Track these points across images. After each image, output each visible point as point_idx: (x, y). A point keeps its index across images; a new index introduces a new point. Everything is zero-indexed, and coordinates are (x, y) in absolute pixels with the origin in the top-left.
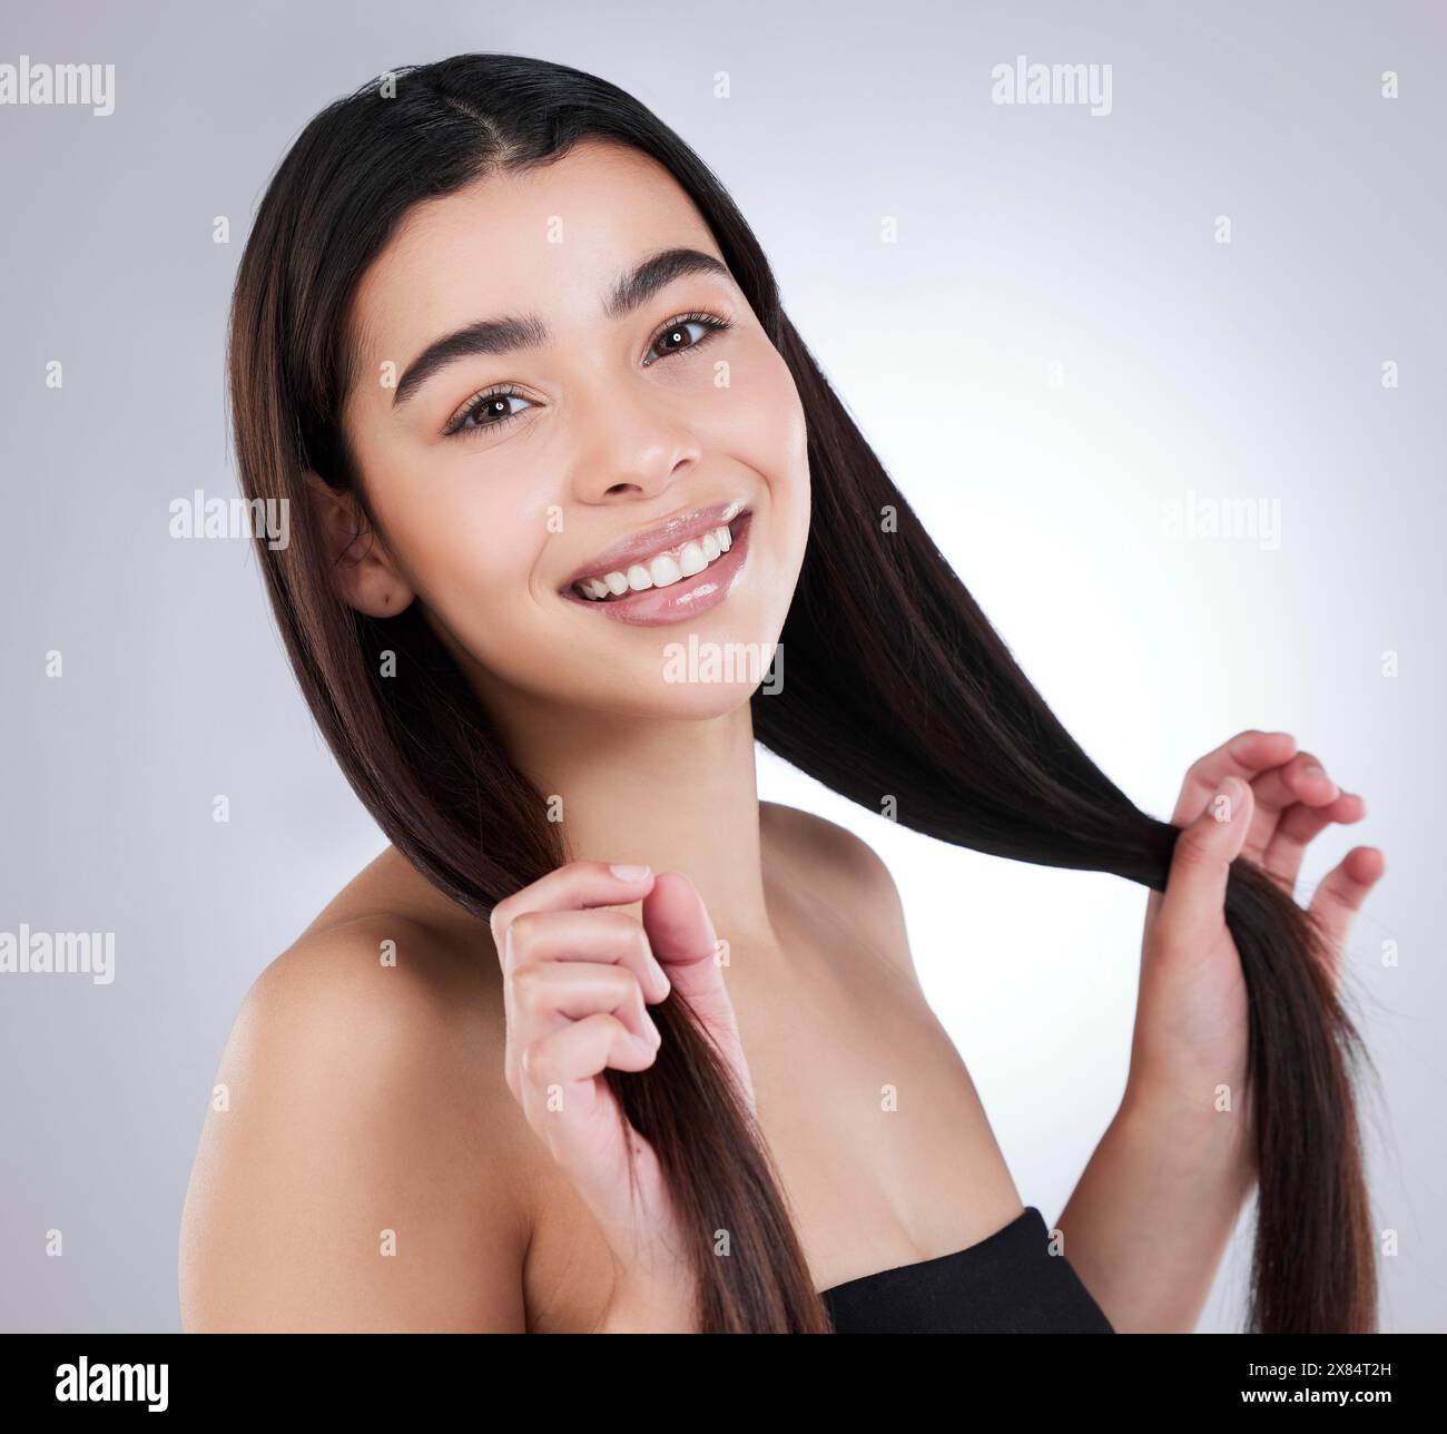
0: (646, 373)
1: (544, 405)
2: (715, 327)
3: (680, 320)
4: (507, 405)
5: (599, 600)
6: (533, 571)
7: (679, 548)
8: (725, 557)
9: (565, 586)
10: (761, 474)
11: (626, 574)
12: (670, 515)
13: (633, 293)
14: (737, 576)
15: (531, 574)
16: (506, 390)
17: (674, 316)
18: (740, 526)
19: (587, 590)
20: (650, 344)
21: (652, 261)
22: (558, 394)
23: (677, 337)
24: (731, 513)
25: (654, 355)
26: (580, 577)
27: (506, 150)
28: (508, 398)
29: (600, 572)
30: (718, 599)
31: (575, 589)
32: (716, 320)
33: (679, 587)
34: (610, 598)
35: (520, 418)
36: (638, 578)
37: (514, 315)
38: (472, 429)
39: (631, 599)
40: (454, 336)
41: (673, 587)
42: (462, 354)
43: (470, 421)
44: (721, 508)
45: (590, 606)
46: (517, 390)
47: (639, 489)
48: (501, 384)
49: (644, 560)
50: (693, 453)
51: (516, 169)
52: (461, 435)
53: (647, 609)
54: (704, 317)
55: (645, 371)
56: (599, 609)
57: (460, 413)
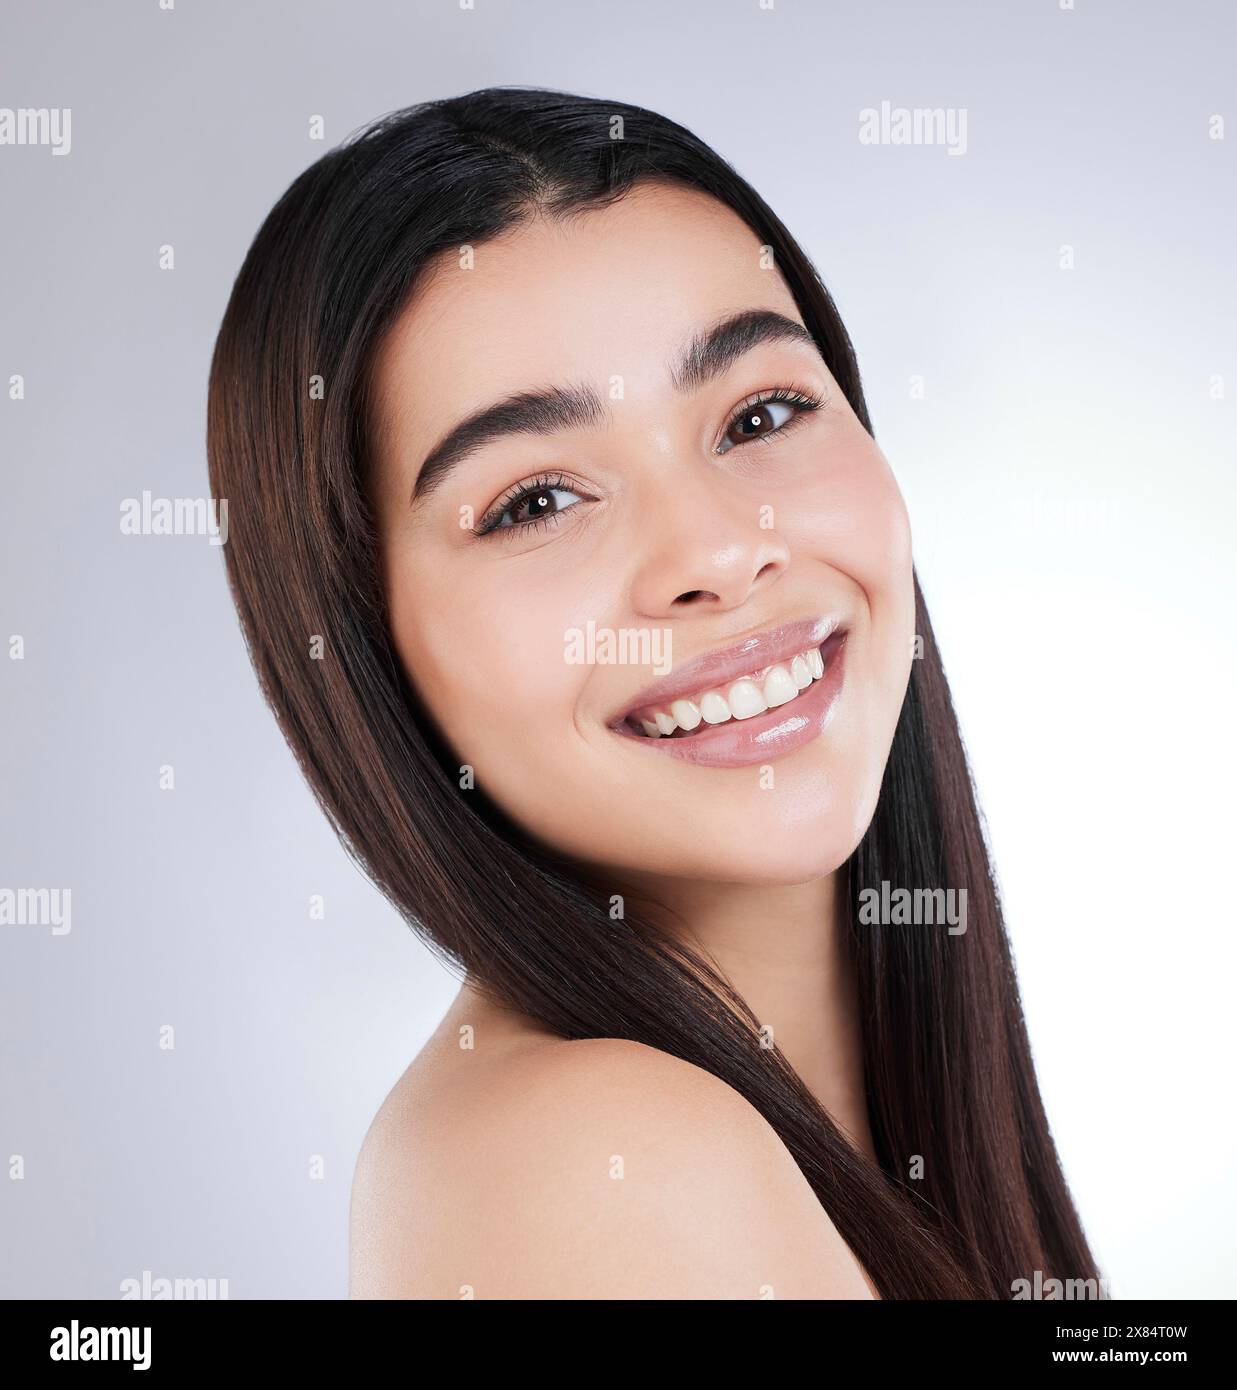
0: (722, 462)
1: (597, 500)
2: (803, 407)
3: (763, 397)
4: (551, 500)
5: (664, 736)
6: (580, 699)
7: (764, 672)
8: (817, 684)
9: (617, 719)
10: (859, 584)
11: (698, 704)
12: (750, 630)
13: (706, 361)
14: (832, 706)
15: (576, 704)
16: (553, 481)
17: (758, 393)
18: (834, 647)
19: (648, 725)
20: (726, 425)
21: (729, 323)
22: (615, 486)
23: (756, 421)
24: (822, 631)
25: (728, 442)
26: (637, 706)
27: (550, 192)
28: (554, 492)
29: (663, 700)
30: (811, 734)
31: (632, 723)
32: (804, 399)
33: (762, 720)
34: (679, 733)
35: (570, 513)
36: (714, 708)
37: (562, 386)
38: (511, 527)
39: (704, 734)
40: (489, 411)
41: (756, 721)
42: (498, 434)
43: (507, 520)
44: (809, 625)
45: (651, 744)
46: (565, 482)
47: (716, 598)
48: (546, 473)
49: (721, 685)
50: (779, 554)
51: (565, 212)
52: (497, 534)
53: (722, 746)
54: (791, 395)
55: (720, 458)
56: (660, 747)
57: (497, 507)
